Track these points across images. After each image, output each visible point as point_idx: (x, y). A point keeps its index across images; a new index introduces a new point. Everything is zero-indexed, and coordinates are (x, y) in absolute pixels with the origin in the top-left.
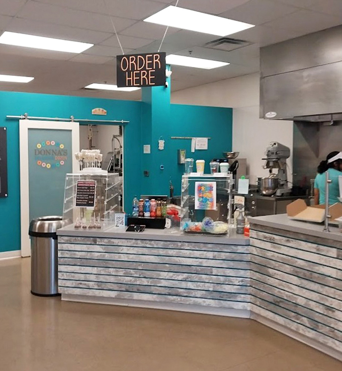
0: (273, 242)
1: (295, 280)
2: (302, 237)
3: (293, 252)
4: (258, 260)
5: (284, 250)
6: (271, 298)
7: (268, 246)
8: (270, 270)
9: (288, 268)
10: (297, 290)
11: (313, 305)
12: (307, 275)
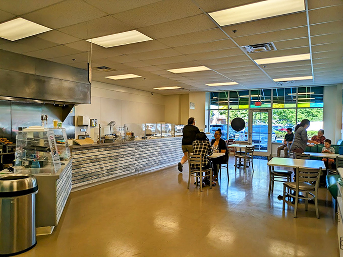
0: (82, 153)
1: (91, 164)
2: (94, 148)
3: (90, 155)
4: (76, 163)
5: (87, 155)
6: (82, 177)
7: (81, 156)
8: (81, 166)
9: (89, 161)
10: (92, 168)
11: (97, 170)
12: (95, 160)
